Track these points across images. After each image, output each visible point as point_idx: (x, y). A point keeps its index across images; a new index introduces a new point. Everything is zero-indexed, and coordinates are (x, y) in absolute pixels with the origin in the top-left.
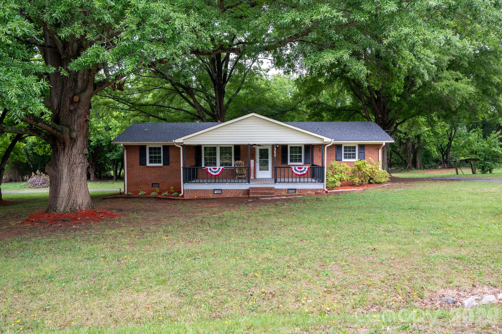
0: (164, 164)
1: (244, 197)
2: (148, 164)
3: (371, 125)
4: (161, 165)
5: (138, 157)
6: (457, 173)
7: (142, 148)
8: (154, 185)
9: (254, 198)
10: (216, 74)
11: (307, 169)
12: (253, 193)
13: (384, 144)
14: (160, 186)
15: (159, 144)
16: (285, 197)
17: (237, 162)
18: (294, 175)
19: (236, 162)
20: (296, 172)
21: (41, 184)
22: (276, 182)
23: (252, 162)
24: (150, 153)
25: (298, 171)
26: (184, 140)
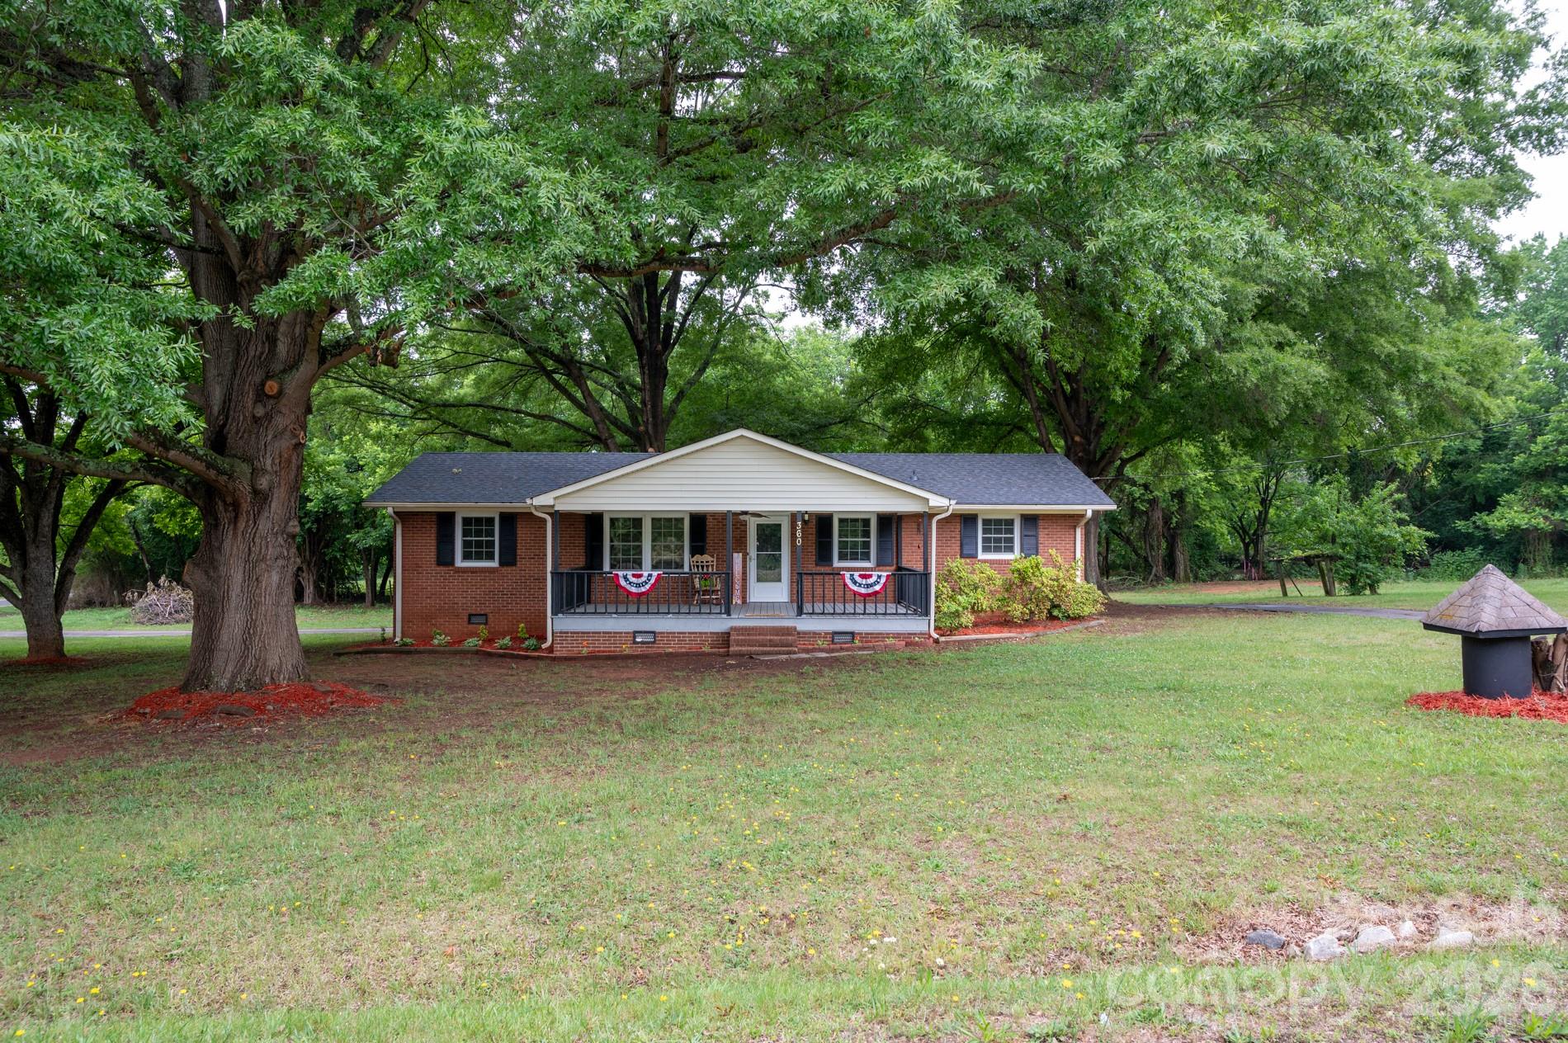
0: (502, 564)
1: (714, 654)
2: (460, 563)
3: (1055, 463)
4: (495, 564)
5: (434, 542)
6: (1285, 593)
7: (445, 520)
8: (474, 620)
9: (741, 655)
10: (645, 326)
11: (883, 580)
12: (739, 643)
13: (1089, 514)
14: (490, 621)
15: (490, 508)
16: (824, 655)
17: (697, 557)
18: (849, 595)
19: (695, 559)
20: (855, 588)
21: (170, 614)
22: (800, 612)
23: (738, 558)
24: (465, 533)
25: (860, 585)
26: (555, 498)
